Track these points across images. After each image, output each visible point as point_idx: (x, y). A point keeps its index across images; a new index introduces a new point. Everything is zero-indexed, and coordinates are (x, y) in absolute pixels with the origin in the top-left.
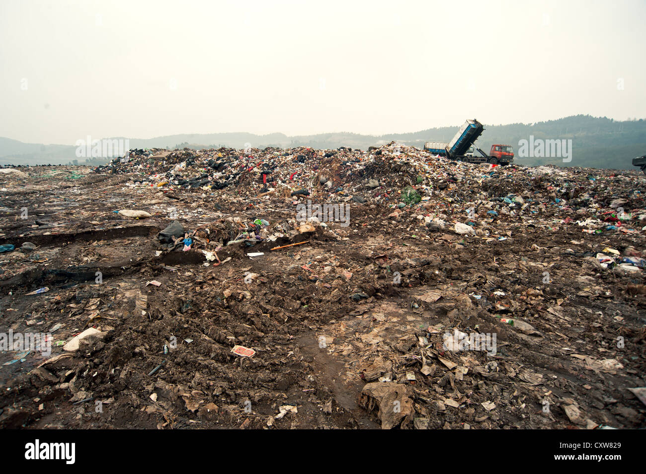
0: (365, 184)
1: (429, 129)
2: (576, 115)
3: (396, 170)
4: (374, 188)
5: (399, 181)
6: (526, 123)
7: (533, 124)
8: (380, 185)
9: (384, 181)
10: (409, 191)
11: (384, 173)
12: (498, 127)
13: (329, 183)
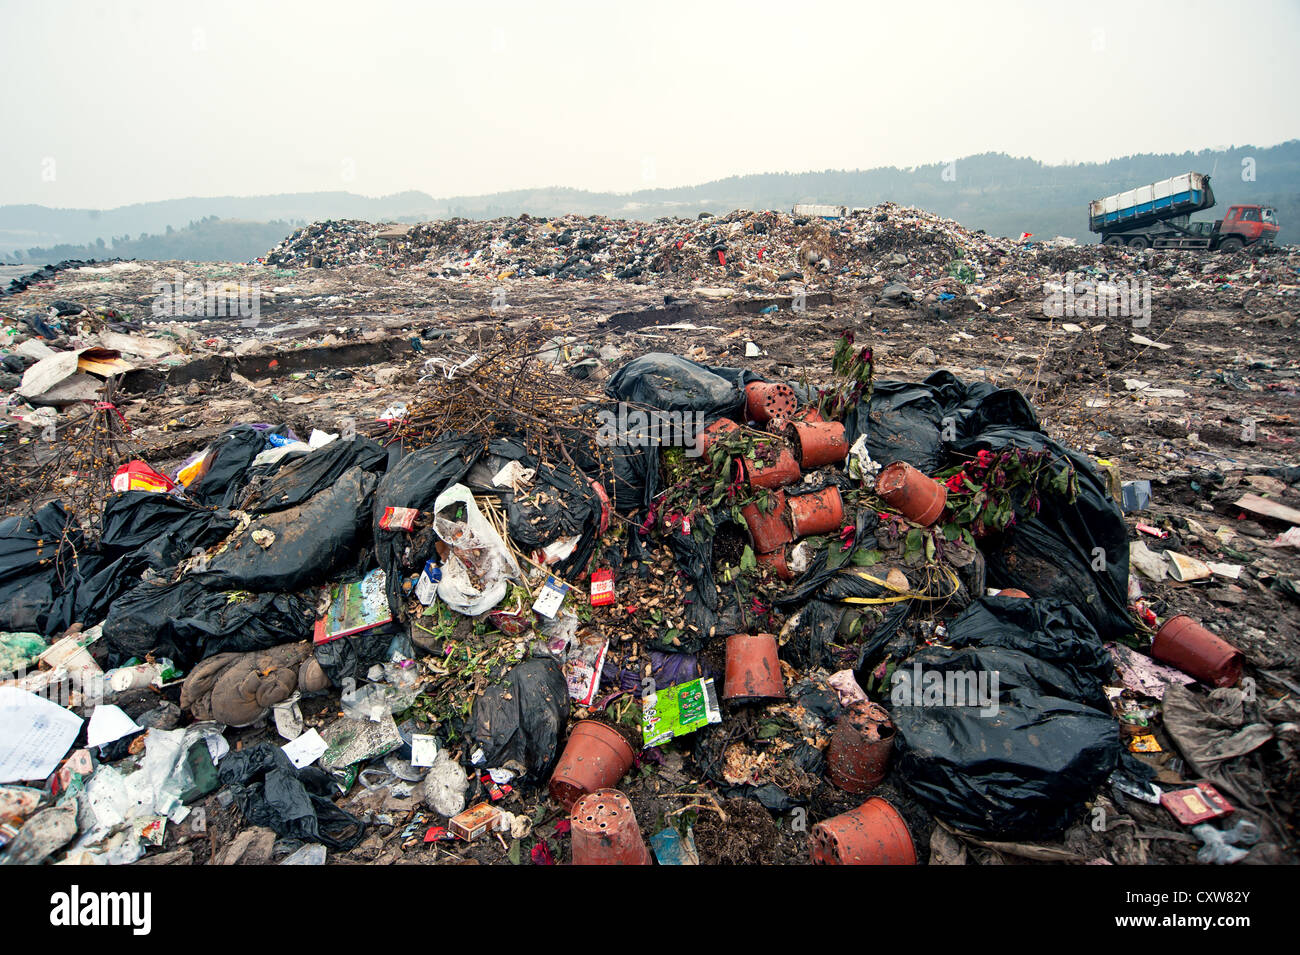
0: (888, 260)
1: (723, 178)
2: (984, 153)
3: (928, 240)
4: (902, 265)
5: (936, 256)
6: (901, 167)
7: (913, 170)
8: (909, 261)
9: (914, 256)
10: (959, 268)
11: (909, 246)
12: (851, 174)
13: (826, 262)
